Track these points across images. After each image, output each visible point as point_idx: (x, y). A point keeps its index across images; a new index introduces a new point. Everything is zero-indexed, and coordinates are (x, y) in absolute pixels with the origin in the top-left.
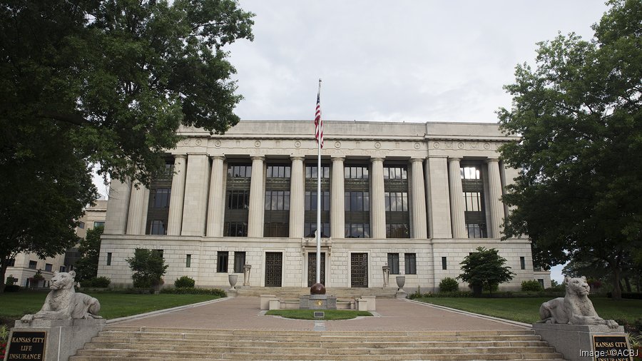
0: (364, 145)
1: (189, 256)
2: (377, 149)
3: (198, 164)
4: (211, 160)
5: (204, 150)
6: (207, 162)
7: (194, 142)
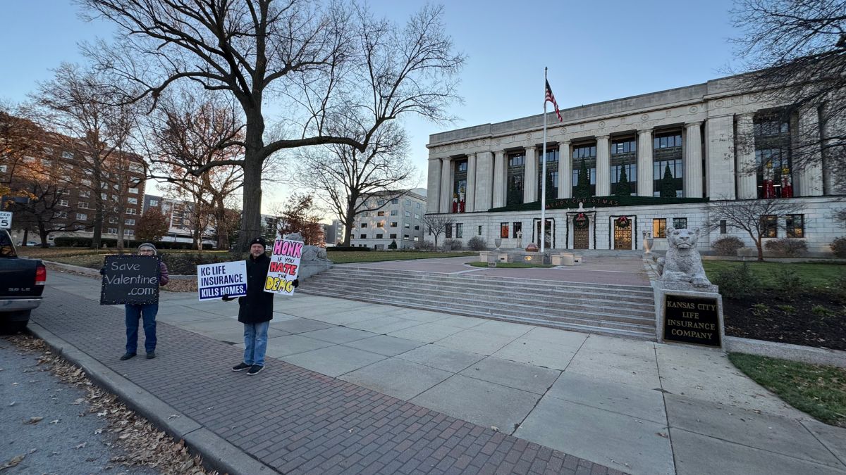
0: (629, 120)
1: (480, 227)
2: (645, 121)
3: (485, 158)
4: (494, 154)
5: (488, 148)
6: (491, 156)
7: (480, 143)
